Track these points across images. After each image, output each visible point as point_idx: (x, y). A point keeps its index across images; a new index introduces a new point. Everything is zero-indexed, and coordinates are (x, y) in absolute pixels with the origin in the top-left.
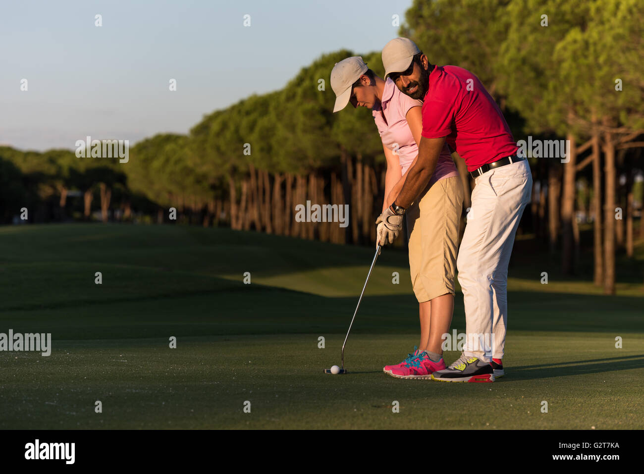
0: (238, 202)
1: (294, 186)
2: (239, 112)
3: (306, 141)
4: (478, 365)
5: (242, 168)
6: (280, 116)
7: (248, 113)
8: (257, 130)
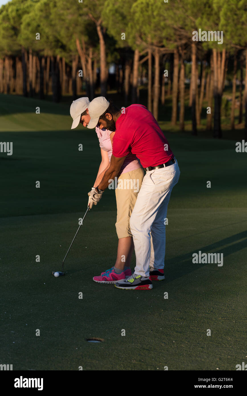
3: (4, 43)
4: (141, 280)
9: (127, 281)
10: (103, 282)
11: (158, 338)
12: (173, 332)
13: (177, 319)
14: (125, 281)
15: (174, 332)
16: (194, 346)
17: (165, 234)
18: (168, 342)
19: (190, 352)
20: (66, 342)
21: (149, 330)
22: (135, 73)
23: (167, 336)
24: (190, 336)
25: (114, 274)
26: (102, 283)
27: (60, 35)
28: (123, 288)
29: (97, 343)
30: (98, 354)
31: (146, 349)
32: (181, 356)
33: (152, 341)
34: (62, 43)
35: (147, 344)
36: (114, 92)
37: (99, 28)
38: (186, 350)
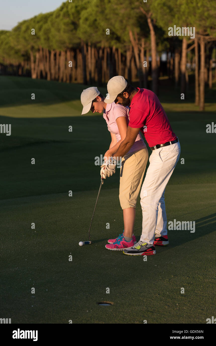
0: (35, 62)
1: (60, 55)
2: (34, 22)
3: (65, 37)
4: (147, 247)
5: (36, 47)
6: (53, 24)
7: (38, 22)
8: (43, 30)
9: (134, 248)
10: (115, 249)
11: (163, 301)
12: (178, 295)
13: (184, 284)
14: (132, 248)
15: (180, 296)
16: (195, 309)
17: (165, 204)
18: (172, 305)
19: (190, 314)
20: (79, 305)
21: (157, 294)
22: (184, 60)
23: (172, 299)
24: (193, 299)
25: (125, 242)
26: (114, 251)
27: (114, 28)
28: (131, 254)
29: (107, 306)
30: (106, 316)
31: (150, 311)
32: (181, 318)
33: (157, 304)
34: (116, 35)
35: (152, 307)
36: (166, 78)
37: (149, 21)
38: (186, 312)
